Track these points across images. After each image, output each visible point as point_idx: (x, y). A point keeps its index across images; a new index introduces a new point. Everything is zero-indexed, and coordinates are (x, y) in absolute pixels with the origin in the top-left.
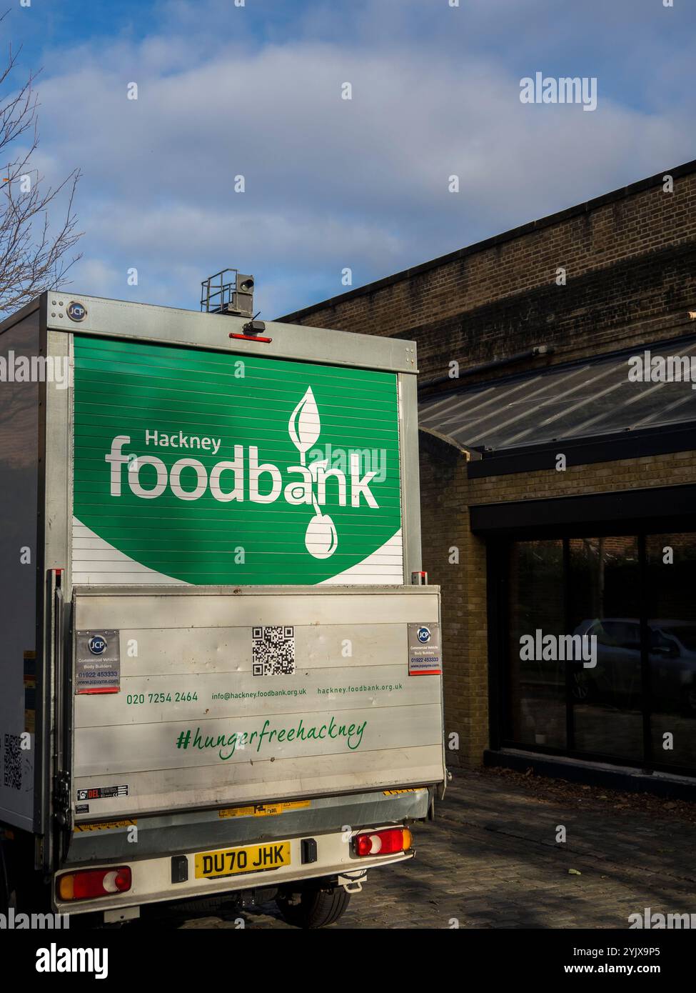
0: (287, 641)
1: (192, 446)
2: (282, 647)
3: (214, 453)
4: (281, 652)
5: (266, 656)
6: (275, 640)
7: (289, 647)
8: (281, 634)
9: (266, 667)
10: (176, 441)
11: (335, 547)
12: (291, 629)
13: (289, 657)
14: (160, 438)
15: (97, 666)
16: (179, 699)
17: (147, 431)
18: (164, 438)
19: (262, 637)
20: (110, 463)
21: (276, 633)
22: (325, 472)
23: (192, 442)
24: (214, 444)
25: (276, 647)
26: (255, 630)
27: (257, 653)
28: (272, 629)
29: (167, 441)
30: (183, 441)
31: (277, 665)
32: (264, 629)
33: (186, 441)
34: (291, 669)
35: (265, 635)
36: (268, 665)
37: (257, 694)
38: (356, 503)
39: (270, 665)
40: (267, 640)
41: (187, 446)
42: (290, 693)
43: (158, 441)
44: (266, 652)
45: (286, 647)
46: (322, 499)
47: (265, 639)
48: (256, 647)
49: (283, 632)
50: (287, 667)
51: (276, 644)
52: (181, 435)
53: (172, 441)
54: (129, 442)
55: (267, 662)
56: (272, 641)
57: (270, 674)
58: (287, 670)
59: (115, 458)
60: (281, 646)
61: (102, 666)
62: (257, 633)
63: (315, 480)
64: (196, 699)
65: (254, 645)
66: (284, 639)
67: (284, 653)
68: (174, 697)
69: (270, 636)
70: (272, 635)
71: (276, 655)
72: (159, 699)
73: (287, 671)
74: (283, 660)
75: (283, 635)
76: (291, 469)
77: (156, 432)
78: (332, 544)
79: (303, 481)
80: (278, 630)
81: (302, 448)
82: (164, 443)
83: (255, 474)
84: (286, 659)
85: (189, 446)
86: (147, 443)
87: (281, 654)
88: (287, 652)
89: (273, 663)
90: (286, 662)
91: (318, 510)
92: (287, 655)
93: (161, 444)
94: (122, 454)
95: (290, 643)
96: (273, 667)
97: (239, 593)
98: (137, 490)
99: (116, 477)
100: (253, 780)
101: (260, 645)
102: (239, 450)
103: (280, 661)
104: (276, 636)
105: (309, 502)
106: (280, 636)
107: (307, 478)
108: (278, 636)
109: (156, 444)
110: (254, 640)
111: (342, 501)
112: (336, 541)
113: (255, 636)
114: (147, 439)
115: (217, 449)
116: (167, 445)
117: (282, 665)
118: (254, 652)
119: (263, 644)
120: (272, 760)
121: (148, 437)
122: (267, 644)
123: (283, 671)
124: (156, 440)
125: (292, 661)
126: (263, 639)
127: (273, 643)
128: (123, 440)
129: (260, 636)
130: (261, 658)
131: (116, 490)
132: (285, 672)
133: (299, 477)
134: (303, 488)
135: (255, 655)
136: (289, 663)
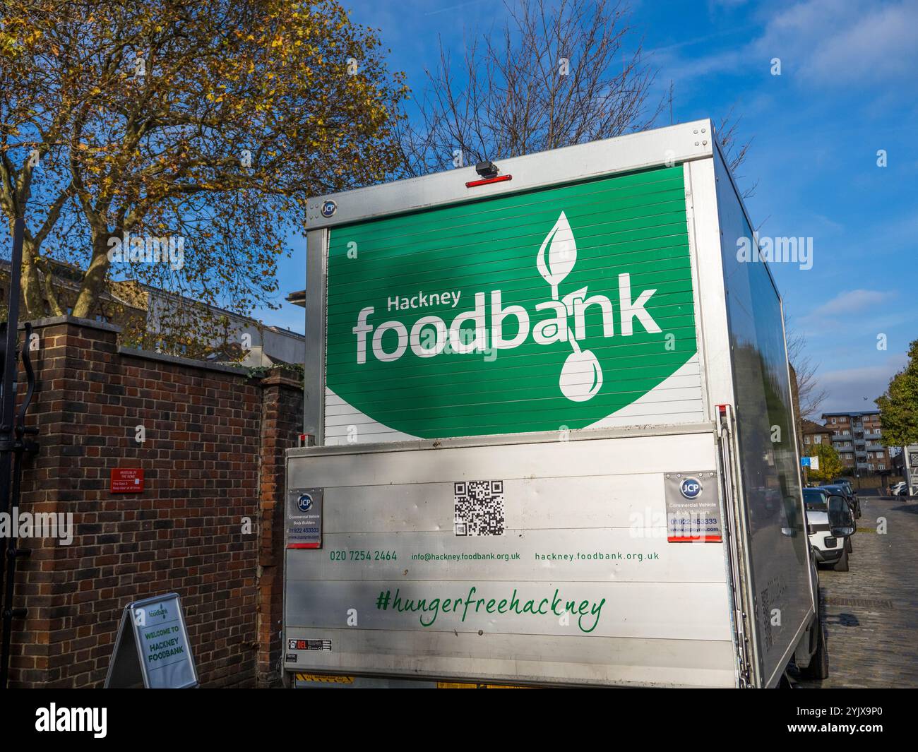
0: (495, 497)
1: (431, 304)
2: (489, 505)
3: (453, 306)
4: (488, 510)
5: (470, 514)
6: (480, 497)
7: (498, 504)
8: (487, 489)
9: (470, 526)
10: (417, 302)
11: (599, 386)
12: (500, 483)
13: (497, 515)
14: (401, 302)
15: (303, 523)
16: (379, 557)
17: (389, 299)
18: (405, 301)
19: (465, 494)
20: (357, 334)
21: (481, 489)
22: (583, 302)
23: (431, 300)
24: (454, 297)
25: (482, 504)
26: (457, 485)
27: (460, 510)
28: (477, 484)
29: (408, 303)
30: (422, 300)
31: (483, 525)
32: (467, 484)
33: (426, 300)
34: (501, 529)
35: (469, 491)
36: (472, 524)
37: (461, 557)
38: (627, 330)
39: (475, 524)
40: (471, 496)
41: (426, 304)
42: (499, 557)
43: (400, 306)
44: (471, 510)
45: (494, 505)
46: (581, 333)
47: (469, 495)
48: (459, 504)
49: (490, 487)
50: (495, 527)
51: (482, 501)
52: (421, 295)
53: (412, 302)
54: (372, 312)
55: (472, 521)
56: (477, 497)
57: (475, 534)
58: (495, 531)
59: (361, 329)
60: (487, 503)
61: (307, 523)
62: (460, 489)
63: (570, 313)
64: (395, 558)
65: (456, 502)
66: (491, 495)
67: (492, 511)
68: (373, 556)
69: (475, 492)
70: (477, 491)
71: (482, 513)
72: (359, 557)
73: (497, 531)
74: (490, 519)
75: (490, 491)
76: (540, 307)
77: (397, 298)
78: (595, 383)
79: (556, 317)
80: (485, 486)
81: (554, 280)
82: (404, 306)
83: (497, 319)
84: (495, 518)
85: (429, 304)
86: (389, 309)
87: (488, 512)
88: (495, 510)
89: (478, 522)
90: (495, 521)
91: (575, 346)
92: (495, 513)
93: (402, 308)
94: (367, 324)
95: (498, 499)
96: (478, 527)
97: (439, 446)
98: (380, 355)
99: (361, 346)
100: (458, 654)
101: (464, 502)
102: (480, 298)
103: (487, 520)
104: (481, 492)
105: (563, 338)
106: (487, 492)
107: (561, 312)
108: (484, 491)
109: (397, 308)
110: (457, 496)
111: (608, 331)
112: (600, 378)
113: (457, 492)
114: (389, 306)
115: (456, 301)
116: (407, 307)
117: (489, 524)
118: (456, 509)
119: (467, 501)
120: (481, 633)
121: (390, 303)
122: (472, 501)
123: (491, 532)
124: (397, 304)
125: (502, 520)
126: (466, 496)
127: (478, 500)
128: (368, 311)
129: (463, 492)
130: (464, 516)
131: (361, 358)
132: (494, 532)
133: (551, 314)
134: (556, 325)
135: (458, 512)
136: (498, 522)
